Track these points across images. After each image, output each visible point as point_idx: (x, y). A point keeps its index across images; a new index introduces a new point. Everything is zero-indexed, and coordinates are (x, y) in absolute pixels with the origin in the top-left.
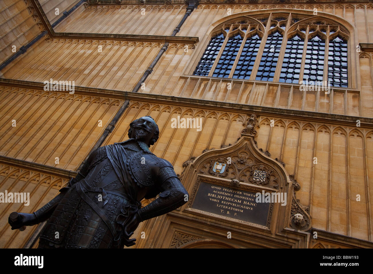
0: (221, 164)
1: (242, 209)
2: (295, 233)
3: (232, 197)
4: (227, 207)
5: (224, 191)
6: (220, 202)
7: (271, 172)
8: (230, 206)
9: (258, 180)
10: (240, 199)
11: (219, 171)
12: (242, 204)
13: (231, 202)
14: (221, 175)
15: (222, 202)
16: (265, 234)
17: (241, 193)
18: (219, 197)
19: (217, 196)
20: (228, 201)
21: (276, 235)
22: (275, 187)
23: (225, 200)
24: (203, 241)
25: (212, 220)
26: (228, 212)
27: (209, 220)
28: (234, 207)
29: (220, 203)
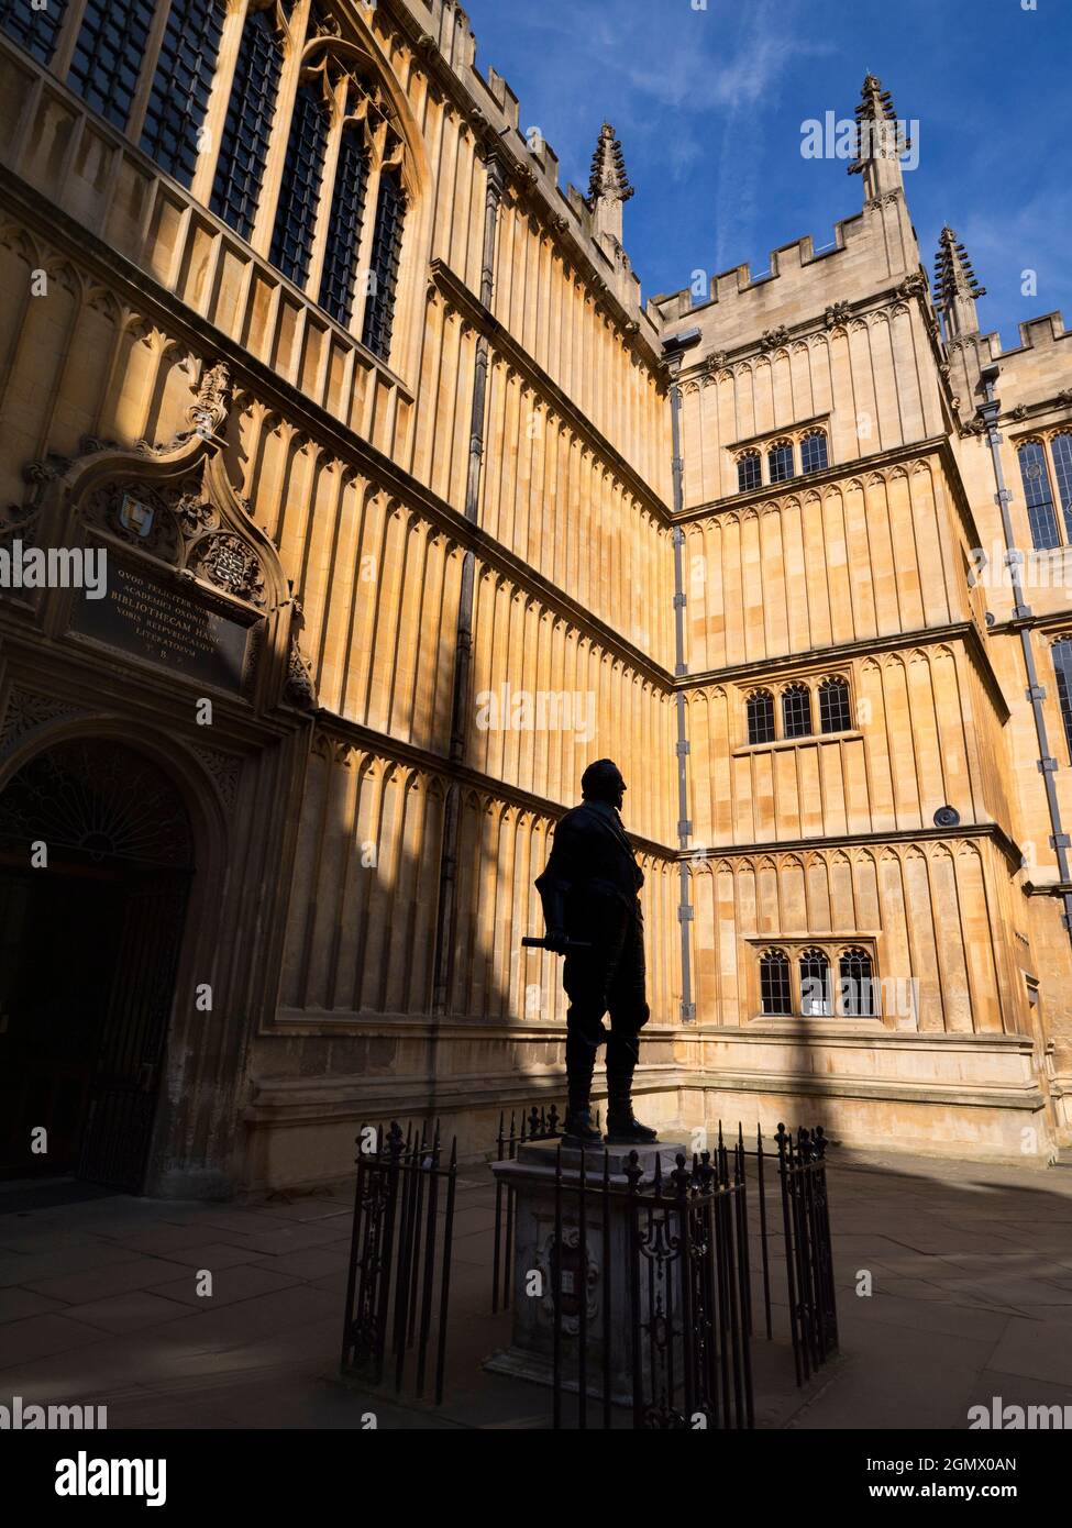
0: (139, 504)
1: (193, 648)
2: (293, 716)
3: (171, 613)
4: (159, 639)
5: (150, 592)
6: (144, 621)
7: (253, 562)
8: (165, 635)
9: (227, 577)
10: (189, 622)
11: (138, 527)
12: (192, 634)
13: (168, 625)
14: (143, 541)
15: (149, 623)
16: (241, 714)
17: (189, 604)
18: (139, 606)
19: (134, 603)
20: (163, 624)
21: (261, 718)
22: (258, 604)
23: (153, 618)
24: (94, 717)
25: (133, 674)
26: (163, 653)
27: (126, 672)
28: (175, 640)
29: (143, 626)
